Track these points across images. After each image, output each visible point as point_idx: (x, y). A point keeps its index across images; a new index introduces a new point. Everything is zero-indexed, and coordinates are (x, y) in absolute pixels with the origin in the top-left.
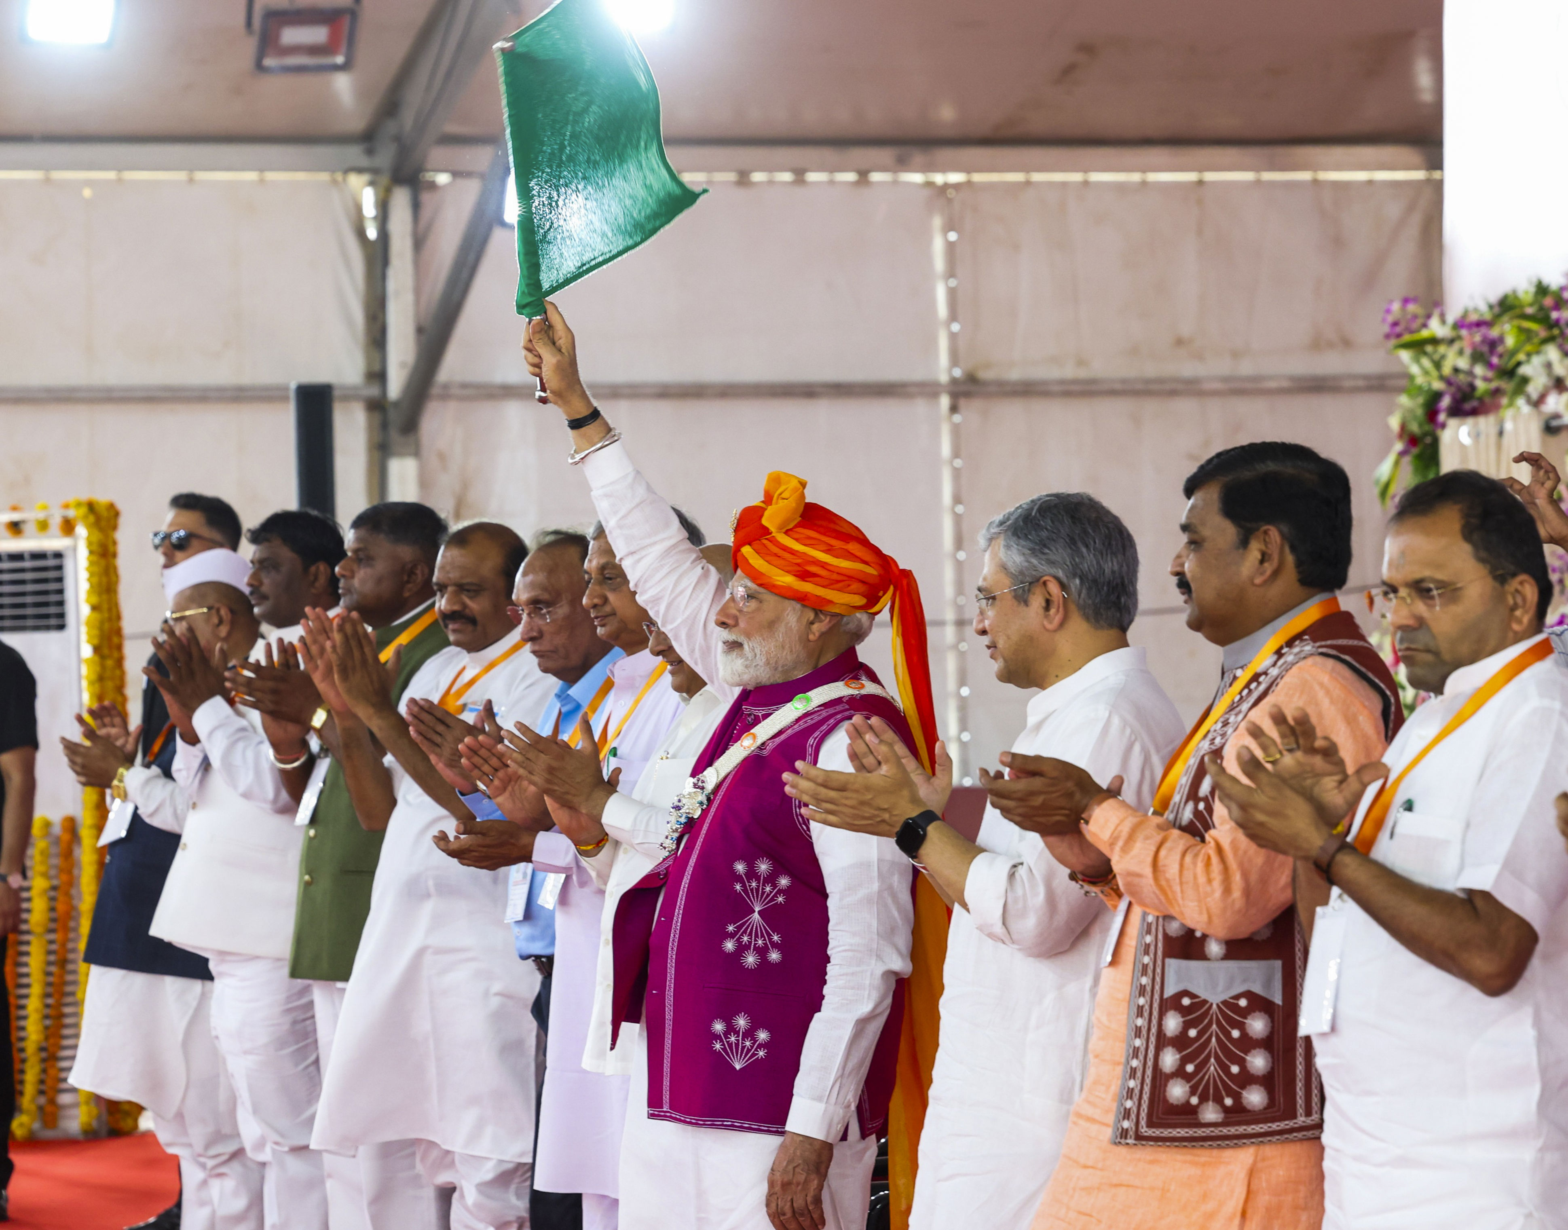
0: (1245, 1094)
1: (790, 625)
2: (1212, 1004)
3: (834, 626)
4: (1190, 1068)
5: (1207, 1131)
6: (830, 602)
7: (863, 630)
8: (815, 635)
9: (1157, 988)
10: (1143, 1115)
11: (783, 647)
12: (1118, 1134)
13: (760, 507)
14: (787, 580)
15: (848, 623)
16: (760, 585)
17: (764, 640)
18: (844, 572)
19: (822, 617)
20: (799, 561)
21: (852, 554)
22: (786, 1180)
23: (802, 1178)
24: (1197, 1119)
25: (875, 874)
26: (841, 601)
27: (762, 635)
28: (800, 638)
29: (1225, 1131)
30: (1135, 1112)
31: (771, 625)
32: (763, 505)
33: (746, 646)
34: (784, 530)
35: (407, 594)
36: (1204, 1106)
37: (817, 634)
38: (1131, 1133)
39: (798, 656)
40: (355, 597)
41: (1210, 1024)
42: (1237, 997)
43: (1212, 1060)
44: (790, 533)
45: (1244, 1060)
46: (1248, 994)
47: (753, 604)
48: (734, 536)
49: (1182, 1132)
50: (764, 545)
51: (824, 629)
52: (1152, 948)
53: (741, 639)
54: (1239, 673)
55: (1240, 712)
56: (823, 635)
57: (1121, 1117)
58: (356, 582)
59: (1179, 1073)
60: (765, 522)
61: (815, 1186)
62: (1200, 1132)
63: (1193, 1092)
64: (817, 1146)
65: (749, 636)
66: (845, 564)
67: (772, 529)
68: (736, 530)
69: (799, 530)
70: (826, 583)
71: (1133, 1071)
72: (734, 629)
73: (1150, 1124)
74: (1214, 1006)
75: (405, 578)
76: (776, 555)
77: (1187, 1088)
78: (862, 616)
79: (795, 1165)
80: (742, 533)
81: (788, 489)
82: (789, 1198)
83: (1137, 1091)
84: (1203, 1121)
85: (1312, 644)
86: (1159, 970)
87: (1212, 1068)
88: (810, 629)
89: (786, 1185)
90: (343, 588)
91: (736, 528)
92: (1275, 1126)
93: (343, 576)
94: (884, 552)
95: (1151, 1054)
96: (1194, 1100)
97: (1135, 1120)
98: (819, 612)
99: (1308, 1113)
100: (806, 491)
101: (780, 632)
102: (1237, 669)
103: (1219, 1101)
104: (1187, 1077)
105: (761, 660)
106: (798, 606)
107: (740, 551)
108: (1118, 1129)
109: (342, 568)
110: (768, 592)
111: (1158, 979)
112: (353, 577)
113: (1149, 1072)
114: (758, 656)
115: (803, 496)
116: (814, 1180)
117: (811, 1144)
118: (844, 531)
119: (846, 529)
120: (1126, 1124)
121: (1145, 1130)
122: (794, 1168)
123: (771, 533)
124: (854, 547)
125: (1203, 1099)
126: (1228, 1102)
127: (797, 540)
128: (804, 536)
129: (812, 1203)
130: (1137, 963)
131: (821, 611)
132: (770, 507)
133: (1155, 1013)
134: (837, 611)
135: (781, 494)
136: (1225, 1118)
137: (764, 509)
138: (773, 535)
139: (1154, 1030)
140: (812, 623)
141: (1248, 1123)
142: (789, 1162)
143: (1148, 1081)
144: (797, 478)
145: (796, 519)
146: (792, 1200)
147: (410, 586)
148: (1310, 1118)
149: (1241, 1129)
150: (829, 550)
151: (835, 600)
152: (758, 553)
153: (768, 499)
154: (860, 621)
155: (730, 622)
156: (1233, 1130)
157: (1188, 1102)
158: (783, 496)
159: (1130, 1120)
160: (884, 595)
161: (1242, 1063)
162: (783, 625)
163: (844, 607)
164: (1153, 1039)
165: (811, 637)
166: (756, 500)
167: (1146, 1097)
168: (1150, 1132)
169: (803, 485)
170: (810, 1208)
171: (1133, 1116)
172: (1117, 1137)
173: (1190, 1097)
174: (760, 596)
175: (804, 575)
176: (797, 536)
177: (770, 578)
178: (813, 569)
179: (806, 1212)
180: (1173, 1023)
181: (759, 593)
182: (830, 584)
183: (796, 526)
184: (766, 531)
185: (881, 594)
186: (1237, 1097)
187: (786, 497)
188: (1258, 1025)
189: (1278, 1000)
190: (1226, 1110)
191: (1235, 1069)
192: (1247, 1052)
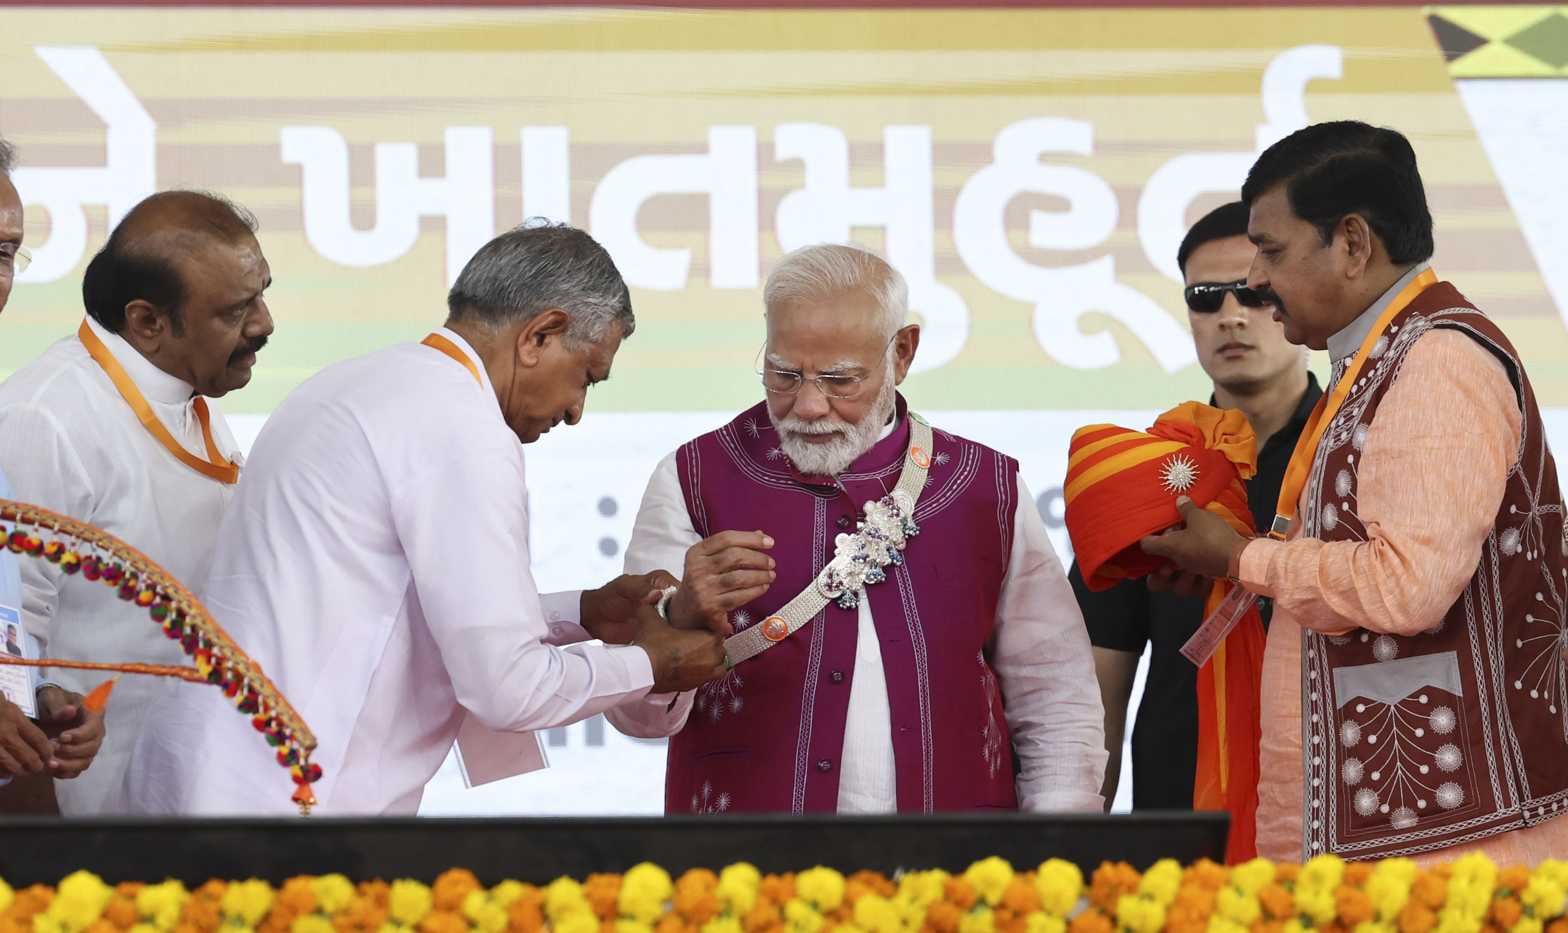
0: (1439, 793)
2: (1389, 706)
4: (1376, 776)
5: (1403, 838)
9: (1329, 700)
10: (1333, 832)
12: (1309, 856)
24: (1390, 827)
29: (1422, 835)
30: (1324, 831)
36: (1396, 813)
38: (1322, 852)
41: (1389, 727)
42: (1417, 695)
43: (1399, 764)
45: (1433, 758)
46: (1427, 690)
49: (1376, 843)
52: (1317, 661)
54: (1349, 362)
55: (1363, 402)
57: (1309, 840)
59: (1366, 782)
62: (1395, 839)
63: (1382, 802)
71: (1316, 791)
73: (1341, 840)
74: (1392, 708)
77: (1376, 797)
83: (1323, 811)
84: (1397, 828)
85: (1424, 318)
86: (1327, 683)
87: (1400, 772)
92: (1474, 822)
95: (1333, 771)
96: (1385, 809)
97: (1324, 839)
99: (1508, 805)
103: (1411, 804)
104: (1374, 786)
108: (1308, 852)
111: (1328, 692)
113: (1333, 788)
120: (1315, 846)
121: (1336, 846)
125: (1395, 805)
126: (1422, 804)
130: (1305, 680)
133: (1331, 726)
136: (1420, 821)
139: (1333, 745)
141: (1446, 823)
143: (1333, 797)
148: (1511, 809)
149: (1439, 831)
156: (1430, 833)
157: (1378, 811)
159: (1320, 839)
161: (1431, 762)
164: (1333, 754)
167: (1333, 814)
168: (1342, 848)
171: (1322, 836)
173: (1380, 806)
180: (1350, 734)
186: (1431, 798)
188: (1443, 720)
189: (1458, 692)
190: (1421, 813)
191: (1424, 769)
192: (1435, 749)
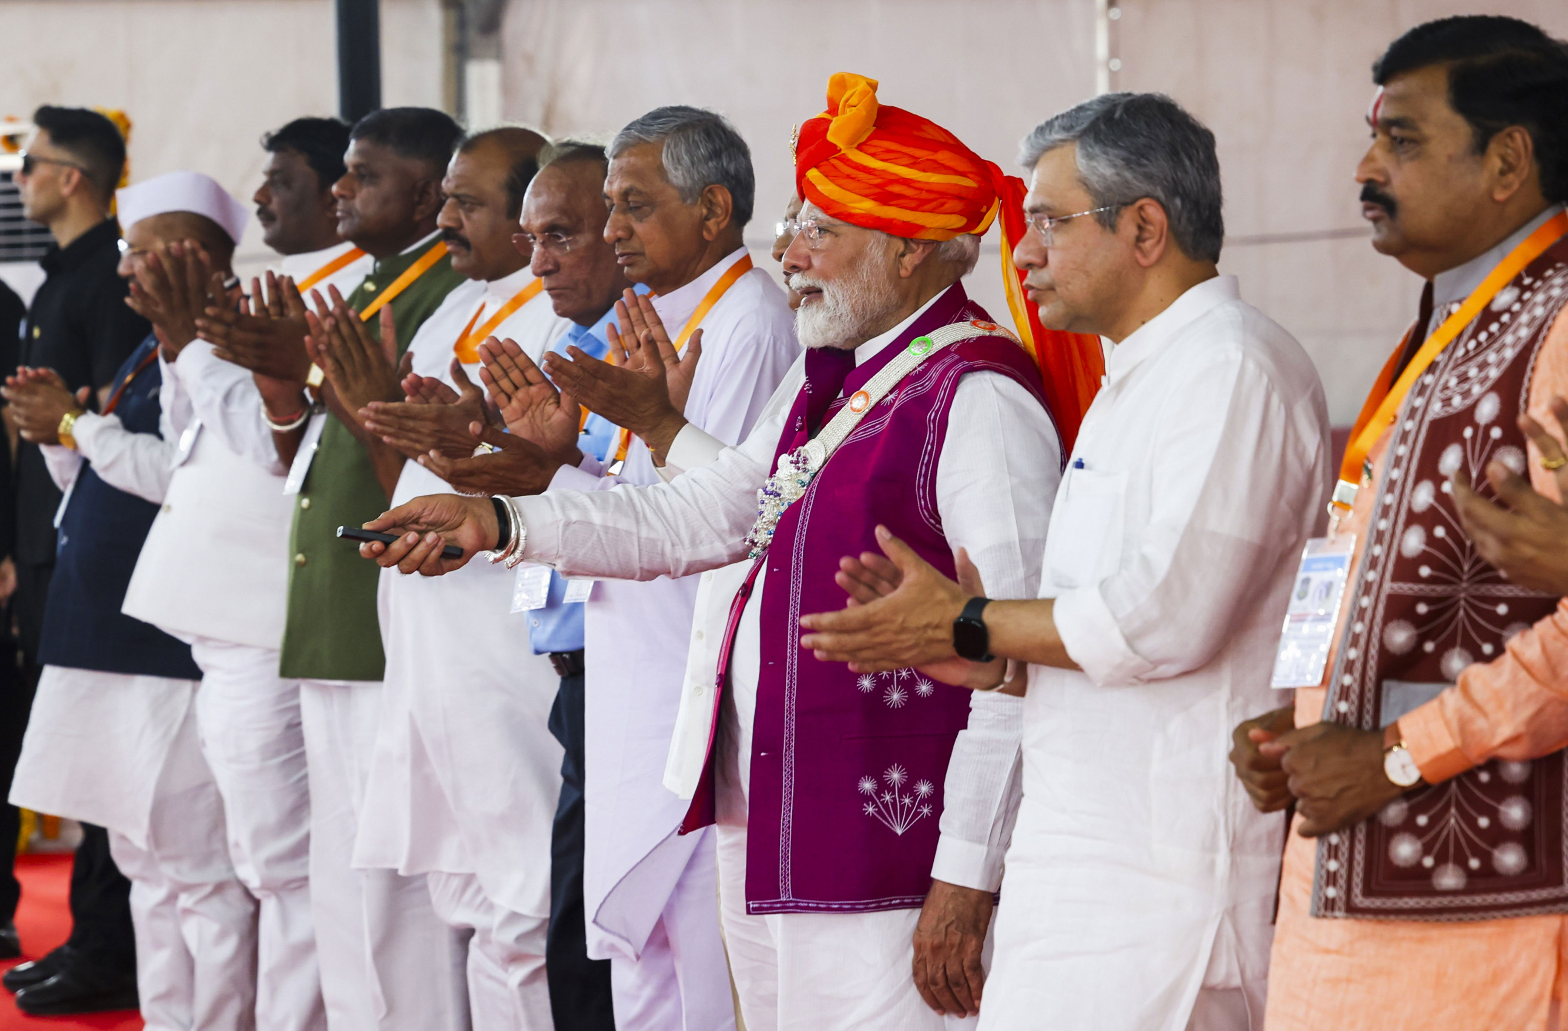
0: (1497, 853)
1: (875, 261)
3: (929, 255)
4: (1422, 820)
5: (1445, 901)
6: (921, 228)
7: (967, 256)
8: (907, 269)
9: (1368, 717)
10: (1358, 880)
11: (869, 289)
12: (1321, 904)
13: (824, 119)
14: (865, 206)
15: (947, 250)
16: (834, 216)
17: (845, 282)
18: (935, 188)
19: (914, 246)
20: (878, 181)
21: (942, 165)
22: (936, 942)
23: (956, 939)
24: (1430, 885)
25: (1019, 557)
26: (935, 225)
27: (841, 277)
28: (889, 276)
29: (1468, 900)
30: (1345, 876)
31: (852, 263)
32: (828, 116)
33: (826, 293)
34: (856, 145)
35: (418, 217)
36: (1441, 869)
37: (910, 268)
38: (1340, 904)
39: (889, 298)
40: (356, 220)
43: (1453, 810)
44: (864, 147)
45: (1497, 811)
47: (828, 239)
48: (796, 158)
49: (1411, 902)
50: (833, 165)
51: (917, 262)
52: (1358, 665)
53: (820, 284)
54: (1455, 308)
56: (916, 269)
57: (1323, 883)
58: (358, 203)
59: (1408, 827)
60: (830, 137)
61: (973, 948)
62: (1435, 902)
63: (1426, 850)
64: (973, 898)
65: (827, 278)
66: (934, 178)
67: (840, 145)
68: (798, 151)
69: (876, 142)
70: (914, 204)
72: (807, 273)
73: (1368, 892)
75: (416, 198)
76: (848, 176)
77: (1418, 845)
78: (964, 240)
79: (948, 922)
80: (804, 154)
81: (854, 94)
82: (941, 965)
83: (1344, 850)
84: (1438, 888)
86: (1369, 695)
87: (1453, 821)
88: (900, 263)
89: (936, 949)
90: (342, 211)
91: (797, 148)
92: (1535, 895)
93: (342, 196)
94: (984, 157)
96: (1428, 862)
97: (1344, 886)
98: (909, 241)
100: (877, 94)
101: (865, 271)
102: (1452, 303)
103: (1462, 862)
104: (1419, 832)
105: (845, 308)
106: (883, 237)
107: (805, 176)
108: (1320, 899)
109: (341, 187)
110: (845, 224)
111: (1369, 706)
112: (353, 197)
114: (840, 302)
115: (874, 99)
116: (971, 940)
117: (965, 896)
118: (930, 137)
119: (930, 134)
120: (1331, 892)
121: (1359, 900)
122: (947, 927)
123: (840, 150)
124: (943, 157)
125: (1441, 860)
126: (1474, 863)
127: (873, 155)
128: (880, 150)
129: (970, 968)
131: (912, 240)
132: (835, 119)
134: (932, 237)
135: (847, 100)
136: (1468, 883)
137: (829, 121)
138: (843, 152)
140: (903, 255)
141: (1499, 890)
142: (939, 921)
143: (1360, 836)
144: (864, 78)
145: (868, 129)
146: (945, 967)
147: (422, 207)
149: (1490, 899)
150: (914, 163)
151: (928, 226)
152: (827, 176)
153: (833, 110)
154: (962, 245)
155: (801, 264)
156: (1478, 900)
157: (1419, 864)
158: (851, 102)
159: (1338, 885)
160: (988, 210)
161: (1493, 814)
162: (866, 262)
163: (940, 231)
165: (903, 273)
166: (819, 111)
167: (1359, 858)
168: (1367, 903)
169: (874, 87)
170: (968, 975)
171: (1342, 882)
172: (1319, 909)
174: (834, 230)
175: (884, 197)
176: (872, 150)
177: (845, 205)
178: (896, 189)
179: (962, 981)
181: (835, 226)
182: (919, 205)
183: (870, 138)
184: (833, 149)
185: (984, 209)
186: (1486, 858)
187: (855, 105)
188: (1515, 767)
190: (1470, 874)
191: (1483, 822)
192: (1501, 799)
